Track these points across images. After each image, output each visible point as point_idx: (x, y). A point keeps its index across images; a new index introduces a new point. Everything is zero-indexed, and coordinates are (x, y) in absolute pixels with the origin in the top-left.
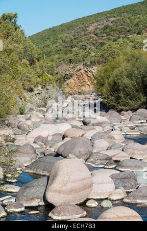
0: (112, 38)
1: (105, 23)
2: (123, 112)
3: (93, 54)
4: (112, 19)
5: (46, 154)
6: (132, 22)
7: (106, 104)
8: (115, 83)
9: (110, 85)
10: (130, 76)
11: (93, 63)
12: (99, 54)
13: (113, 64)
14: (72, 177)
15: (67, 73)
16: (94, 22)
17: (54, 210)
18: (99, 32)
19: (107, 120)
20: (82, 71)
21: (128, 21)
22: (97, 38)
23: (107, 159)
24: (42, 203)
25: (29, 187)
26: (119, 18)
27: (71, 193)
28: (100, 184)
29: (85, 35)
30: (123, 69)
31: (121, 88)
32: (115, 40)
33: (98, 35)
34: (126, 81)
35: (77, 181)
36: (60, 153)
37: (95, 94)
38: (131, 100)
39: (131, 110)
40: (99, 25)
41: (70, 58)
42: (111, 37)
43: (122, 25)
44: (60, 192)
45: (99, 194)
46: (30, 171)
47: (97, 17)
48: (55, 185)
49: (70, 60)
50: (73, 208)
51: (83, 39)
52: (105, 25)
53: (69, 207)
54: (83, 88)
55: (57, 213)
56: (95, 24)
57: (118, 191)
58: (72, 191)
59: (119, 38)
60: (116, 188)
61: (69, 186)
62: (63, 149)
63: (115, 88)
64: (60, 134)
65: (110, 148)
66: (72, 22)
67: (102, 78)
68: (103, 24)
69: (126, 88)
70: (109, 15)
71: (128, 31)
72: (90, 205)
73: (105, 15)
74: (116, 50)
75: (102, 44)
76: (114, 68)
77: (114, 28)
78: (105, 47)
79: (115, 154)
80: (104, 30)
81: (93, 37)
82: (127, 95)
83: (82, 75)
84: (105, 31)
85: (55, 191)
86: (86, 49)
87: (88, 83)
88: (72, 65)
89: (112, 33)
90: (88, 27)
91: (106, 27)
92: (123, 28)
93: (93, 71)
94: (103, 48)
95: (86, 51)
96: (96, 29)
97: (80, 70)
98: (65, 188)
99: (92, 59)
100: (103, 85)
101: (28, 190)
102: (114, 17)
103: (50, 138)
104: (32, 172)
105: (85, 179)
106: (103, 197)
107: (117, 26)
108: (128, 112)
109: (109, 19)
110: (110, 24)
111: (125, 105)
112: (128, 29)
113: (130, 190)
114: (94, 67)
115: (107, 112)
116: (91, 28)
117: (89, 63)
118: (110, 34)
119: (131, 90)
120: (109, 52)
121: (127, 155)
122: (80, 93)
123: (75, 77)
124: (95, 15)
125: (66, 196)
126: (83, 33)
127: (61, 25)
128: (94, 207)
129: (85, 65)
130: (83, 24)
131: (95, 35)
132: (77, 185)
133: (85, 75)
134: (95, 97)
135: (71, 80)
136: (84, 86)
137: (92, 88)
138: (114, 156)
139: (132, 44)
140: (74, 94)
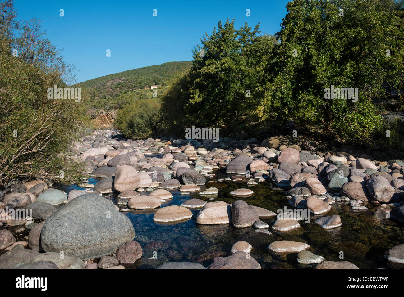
0: (124, 91)
1: (119, 81)
2: (137, 141)
3: (111, 102)
4: (123, 78)
5: (99, 166)
6: (137, 81)
7: (125, 136)
8: (131, 122)
9: (128, 123)
10: (141, 117)
11: (111, 108)
12: (116, 102)
13: (129, 109)
14: (129, 175)
15: (93, 115)
16: (110, 80)
17: (121, 194)
18: (114, 87)
19: (130, 145)
20: (104, 114)
21: (134, 80)
22: (113, 91)
23: (139, 168)
24: (112, 192)
25: (102, 182)
26: (128, 78)
27: (129, 184)
28: (144, 179)
29: (104, 88)
30: (137, 112)
31: (135, 125)
32: (125, 93)
33: (113, 89)
34: (139, 120)
35: (132, 177)
36: (110, 165)
37: (113, 129)
38: (142, 132)
39: (143, 139)
40: (114, 82)
41: (95, 105)
42: (122, 90)
43: (130, 82)
44: (123, 184)
45: (143, 185)
46: (94, 176)
47: (113, 77)
48: (120, 180)
49: (95, 106)
50: (132, 192)
51: (103, 91)
52: (118, 82)
53: (130, 192)
54: (105, 125)
55: (123, 195)
56: (111, 82)
57: (154, 183)
58: (130, 183)
59: (128, 91)
60: (153, 181)
61: (128, 180)
62: (111, 162)
63: (131, 125)
64: (103, 155)
65: (138, 162)
66: (95, 79)
67: (121, 118)
68: (117, 82)
69: (139, 124)
70: (121, 76)
71: (134, 87)
72: (140, 191)
73: (118, 75)
74: (128, 100)
75: (117, 95)
76: (129, 112)
77: (125, 85)
78: (120, 97)
79: (143, 164)
80: (118, 85)
81: (110, 90)
82: (140, 129)
83: (104, 116)
84: (118, 87)
85: (120, 184)
86: (106, 98)
87: (108, 122)
88: (96, 110)
89: (123, 88)
90: (106, 83)
91: (119, 84)
92: (130, 84)
93: (111, 113)
94: (118, 98)
95: (106, 100)
96: (112, 85)
97: (102, 113)
98: (126, 182)
99: (111, 105)
100: (121, 123)
101: (102, 184)
102: (125, 77)
103: (96, 157)
104: (96, 176)
105: (136, 176)
106: (146, 187)
107: (126, 83)
108: (141, 140)
109: (121, 78)
110: (122, 82)
111: (138, 136)
112: (134, 85)
113: (161, 182)
114: (112, 111)
115: (126, 141)
116: (108, 84)
117: (108, 108)
118: (121, 89)
119: (142, 126)
120: (123, 101)
121: (151, 165)
122: (102, 129)
123: (99, 118)
124: (111, 75)
125: (126, 186)
126: (102, 87)
127: (87, 82)
128: (143, 192)
129: (106, 109)
130: (103, 81)
131: (111, 89)
132: (133, 179)
133: (106, 117)
134: (113, 131)
135: (96, 120)
136: (105, 123)
137: (111, 125)
138: (143, 166)
139: (138, 96)
140: (98, 130)
